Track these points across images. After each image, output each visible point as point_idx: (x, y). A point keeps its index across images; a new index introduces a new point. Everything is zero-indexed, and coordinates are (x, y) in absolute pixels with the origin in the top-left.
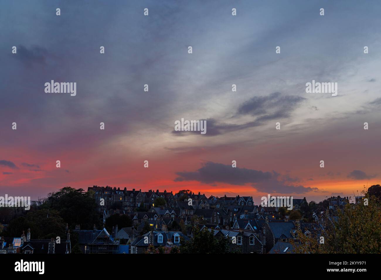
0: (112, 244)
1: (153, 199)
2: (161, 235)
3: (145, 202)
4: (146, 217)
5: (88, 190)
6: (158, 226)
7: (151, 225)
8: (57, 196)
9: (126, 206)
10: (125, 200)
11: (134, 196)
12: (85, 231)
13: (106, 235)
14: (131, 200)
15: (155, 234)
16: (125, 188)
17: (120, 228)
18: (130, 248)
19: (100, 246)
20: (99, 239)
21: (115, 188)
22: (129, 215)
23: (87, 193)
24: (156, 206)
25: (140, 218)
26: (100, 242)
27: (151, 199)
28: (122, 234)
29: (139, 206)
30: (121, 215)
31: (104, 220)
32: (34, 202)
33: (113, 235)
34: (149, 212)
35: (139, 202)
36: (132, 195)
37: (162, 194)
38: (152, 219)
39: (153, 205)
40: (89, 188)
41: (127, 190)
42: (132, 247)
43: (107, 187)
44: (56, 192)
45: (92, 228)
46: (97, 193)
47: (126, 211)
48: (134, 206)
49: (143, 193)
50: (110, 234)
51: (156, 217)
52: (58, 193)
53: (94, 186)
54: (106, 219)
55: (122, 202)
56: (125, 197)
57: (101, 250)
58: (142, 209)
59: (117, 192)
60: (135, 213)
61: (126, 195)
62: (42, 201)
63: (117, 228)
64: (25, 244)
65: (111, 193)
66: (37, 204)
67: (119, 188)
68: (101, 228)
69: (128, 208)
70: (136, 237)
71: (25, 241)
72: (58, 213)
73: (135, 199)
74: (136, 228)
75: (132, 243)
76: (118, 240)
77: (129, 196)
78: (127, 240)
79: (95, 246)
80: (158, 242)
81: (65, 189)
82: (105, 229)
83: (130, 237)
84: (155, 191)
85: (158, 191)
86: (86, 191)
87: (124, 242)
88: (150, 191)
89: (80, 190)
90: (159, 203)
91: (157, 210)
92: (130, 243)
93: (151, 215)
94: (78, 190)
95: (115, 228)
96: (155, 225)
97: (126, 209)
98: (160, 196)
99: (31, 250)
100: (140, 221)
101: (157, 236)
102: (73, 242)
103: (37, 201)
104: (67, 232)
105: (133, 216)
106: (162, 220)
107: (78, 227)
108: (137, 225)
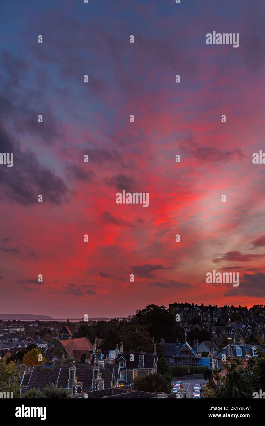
0: (194, 357)
1: (229, 314)
2: (239, 348)
3: (222, 317)
4: (223, 331)
5: (170, 307)
6: (236, 340)
7: (229, 339)
8: (143, 313)
9: (205, 321)
10: (203, 315)
11: (211, 311)
12: (169, 344)
13: (188, 348)
14: (209, 316)
15: (234, 347)
16: (202, 305)
17: (200, 342)
18: (211, 361)
19: (184, 359)
20: (182, 352)
21: (193, 305)
22: (208, 330)
23: (168, 310)
24: (232, 321)
25: (218, 332)
26: (183, 355)
27: (227, 314)
28: (203, 348)
29: (216, 320)
30: (200, 329)
31: (186, 335)
32: (124, 318)
33: (195, 349)
34: (226, 326)
35: (216, 317)
36: (209, 310)
37: (236, 309)
38: (230, 333)
39: (230, 319)
40: (170, 305)
41: (204, 306)
42: (213, 360)
43: (186, 304)
44: (142, 309)
45: (175, 342)
46: (177, 309)
47: (204, 325)
48: (212, 321)
49: (219, 308)
50: (192, 347)
51: (233, 331)
52: (144, 310)
53: (174, 303)
54: (187, 334)
55: (200, 317)
56: (202, 312)
57: (184, 362)
58: (218, 324)
59: (195, 308)
60: (213, 327)
61: (203, 311)
62: (131, 317)
63: (198, 341)
64: (119, 355)
65: (190, 310)
66: (128, 321)
67: (196, 305)
68: (183, 342)
69: (207, 323)
70: (216, 350)
71: (119, 353)
72: (145, 328)
73: (212, 315)
74: (215, 342)
75: (212, 356)
76: (199, 353)
77: (207, 311)
78: (208, 353)
79: (179, 358)
80: (237, 355)
81: (149, 306)
82: (186, 343)
83: (210, 350)
84: (230, 307)
85: (232, 306)
86: (168, 307)
87: (205, 355)
88: (225, 306)
89: (163, 307)
90: (235, 318)
91: (234, 324)
92: (210, 356)
93: (229, 330)
94: (161, 307)
95: (196, 341)
96: (233, 339)
97: (204, 323)
98: (235, 311)
99: (125, 361)
100: (218, 336)
101: (235, 349)
102: (160, 355)
103: (127, 317)
104: (154, 345)
105: (211, 331)
106: (239, 334)
107: (163, 341)
108: (216, 339)
